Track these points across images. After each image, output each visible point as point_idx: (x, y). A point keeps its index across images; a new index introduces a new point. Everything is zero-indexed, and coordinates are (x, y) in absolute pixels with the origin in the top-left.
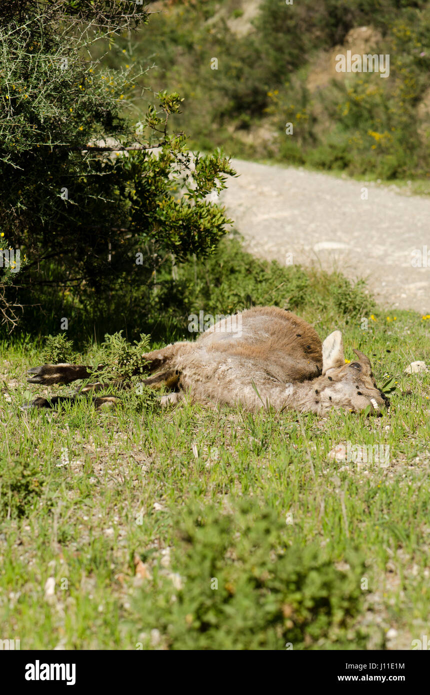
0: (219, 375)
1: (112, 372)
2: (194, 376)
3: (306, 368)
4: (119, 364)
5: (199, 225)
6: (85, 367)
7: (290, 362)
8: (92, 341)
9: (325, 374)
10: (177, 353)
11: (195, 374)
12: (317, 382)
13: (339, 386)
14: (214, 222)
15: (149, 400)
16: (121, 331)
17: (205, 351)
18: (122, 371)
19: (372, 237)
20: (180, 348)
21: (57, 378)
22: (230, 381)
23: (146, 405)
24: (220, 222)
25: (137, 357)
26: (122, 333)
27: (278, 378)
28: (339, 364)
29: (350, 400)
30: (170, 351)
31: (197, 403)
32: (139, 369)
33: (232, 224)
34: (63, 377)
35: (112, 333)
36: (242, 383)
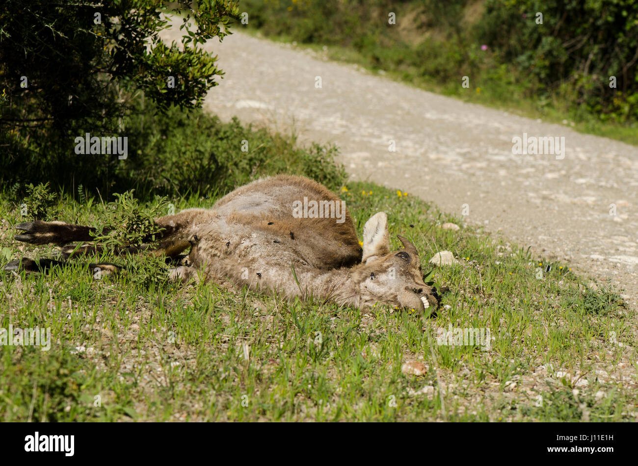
0: (241, 252)
1: (118, 238)
2: (210, 250)
3: (338, 251)
4: (127, 229)
5: (188, 73)
6: (88, 228)
7: (321, 243)
8: (63, 192)
9: (365, 262)
10: (192, 221)
11: (212, 247)
12: (357, 271)
13: (382, 277)
14: (204, 72)
15: (159, 274)
16: (132, 190)
17: (224, 221)
18: (131, 238)
19: (293, 100)
20: (196, 215)
21: (50, 237)
22: (253, 260)
23: (156, 280)
24: (210, 73)
25: (149, 223)
26: (134, 193)
27: (308, 260)
28: (383, 251)
29: (396, 296)
30: (185, 217)
31: (211, 281)
32: (150, 236)
33: (223, 76)
34: (57, 237)
35: (122, 192)
36: (267, 264)
